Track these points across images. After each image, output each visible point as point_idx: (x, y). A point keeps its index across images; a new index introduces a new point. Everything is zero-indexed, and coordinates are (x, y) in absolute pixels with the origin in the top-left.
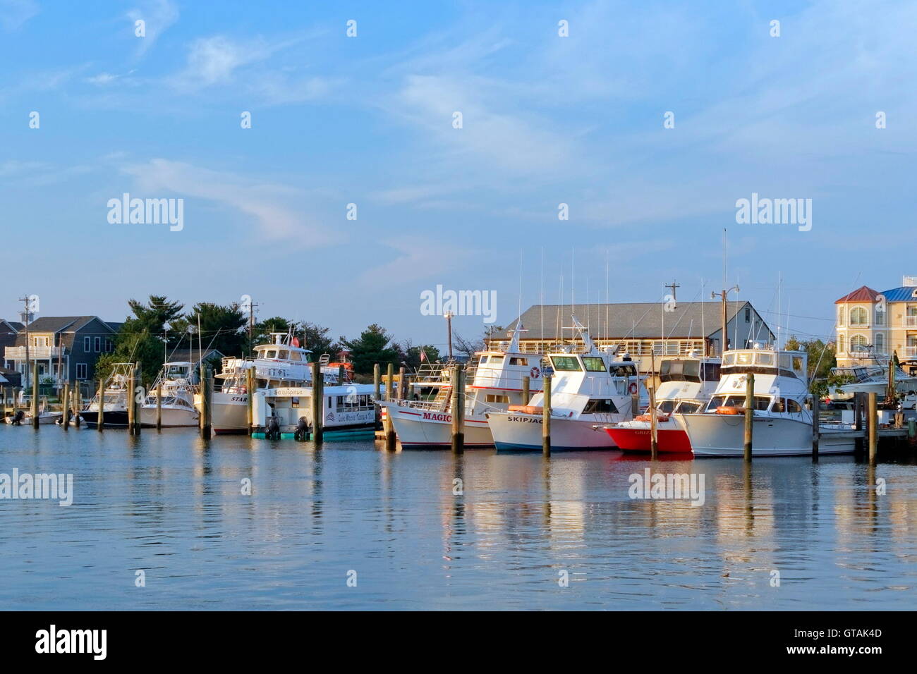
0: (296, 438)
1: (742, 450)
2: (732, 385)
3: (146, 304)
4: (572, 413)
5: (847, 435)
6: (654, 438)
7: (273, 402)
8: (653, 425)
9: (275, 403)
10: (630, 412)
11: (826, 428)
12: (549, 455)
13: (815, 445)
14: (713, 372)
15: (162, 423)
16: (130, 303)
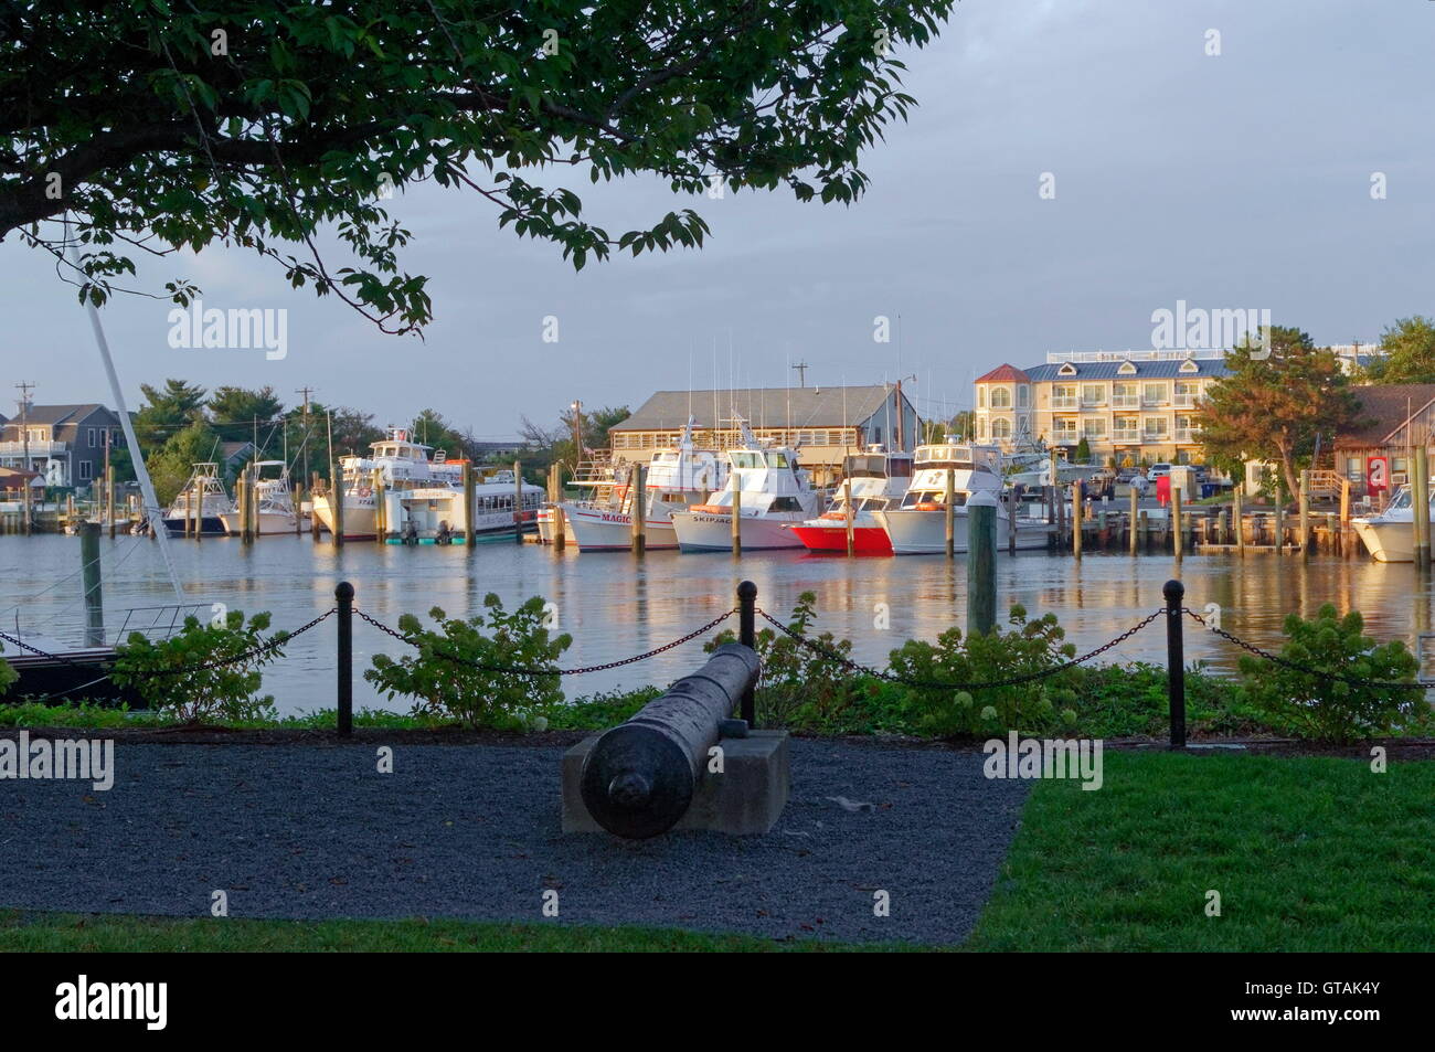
0: (437, 542)
1: (944, 547)
2: (928, 480)
3: (162, 389)
4: (757, 512)
5: (1042, 530)
6: (851, 536)
7: (408, 505)
8: (849, 523)
9: (411, 506)
10: (816, 508)
11: (1020, 521)
12: (739, 555)
13: (1012, 540)
14: (903, 468)
15: (261, 531)
16: (143, 389)
